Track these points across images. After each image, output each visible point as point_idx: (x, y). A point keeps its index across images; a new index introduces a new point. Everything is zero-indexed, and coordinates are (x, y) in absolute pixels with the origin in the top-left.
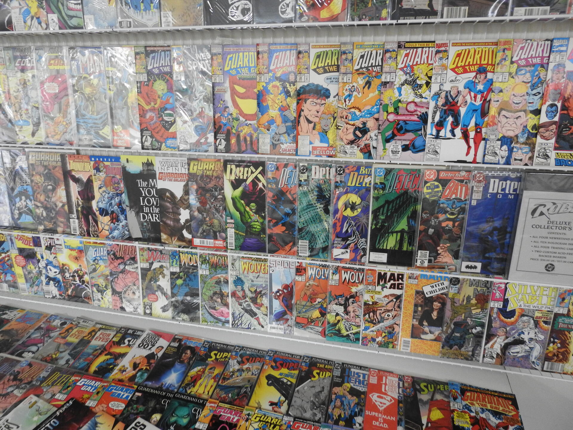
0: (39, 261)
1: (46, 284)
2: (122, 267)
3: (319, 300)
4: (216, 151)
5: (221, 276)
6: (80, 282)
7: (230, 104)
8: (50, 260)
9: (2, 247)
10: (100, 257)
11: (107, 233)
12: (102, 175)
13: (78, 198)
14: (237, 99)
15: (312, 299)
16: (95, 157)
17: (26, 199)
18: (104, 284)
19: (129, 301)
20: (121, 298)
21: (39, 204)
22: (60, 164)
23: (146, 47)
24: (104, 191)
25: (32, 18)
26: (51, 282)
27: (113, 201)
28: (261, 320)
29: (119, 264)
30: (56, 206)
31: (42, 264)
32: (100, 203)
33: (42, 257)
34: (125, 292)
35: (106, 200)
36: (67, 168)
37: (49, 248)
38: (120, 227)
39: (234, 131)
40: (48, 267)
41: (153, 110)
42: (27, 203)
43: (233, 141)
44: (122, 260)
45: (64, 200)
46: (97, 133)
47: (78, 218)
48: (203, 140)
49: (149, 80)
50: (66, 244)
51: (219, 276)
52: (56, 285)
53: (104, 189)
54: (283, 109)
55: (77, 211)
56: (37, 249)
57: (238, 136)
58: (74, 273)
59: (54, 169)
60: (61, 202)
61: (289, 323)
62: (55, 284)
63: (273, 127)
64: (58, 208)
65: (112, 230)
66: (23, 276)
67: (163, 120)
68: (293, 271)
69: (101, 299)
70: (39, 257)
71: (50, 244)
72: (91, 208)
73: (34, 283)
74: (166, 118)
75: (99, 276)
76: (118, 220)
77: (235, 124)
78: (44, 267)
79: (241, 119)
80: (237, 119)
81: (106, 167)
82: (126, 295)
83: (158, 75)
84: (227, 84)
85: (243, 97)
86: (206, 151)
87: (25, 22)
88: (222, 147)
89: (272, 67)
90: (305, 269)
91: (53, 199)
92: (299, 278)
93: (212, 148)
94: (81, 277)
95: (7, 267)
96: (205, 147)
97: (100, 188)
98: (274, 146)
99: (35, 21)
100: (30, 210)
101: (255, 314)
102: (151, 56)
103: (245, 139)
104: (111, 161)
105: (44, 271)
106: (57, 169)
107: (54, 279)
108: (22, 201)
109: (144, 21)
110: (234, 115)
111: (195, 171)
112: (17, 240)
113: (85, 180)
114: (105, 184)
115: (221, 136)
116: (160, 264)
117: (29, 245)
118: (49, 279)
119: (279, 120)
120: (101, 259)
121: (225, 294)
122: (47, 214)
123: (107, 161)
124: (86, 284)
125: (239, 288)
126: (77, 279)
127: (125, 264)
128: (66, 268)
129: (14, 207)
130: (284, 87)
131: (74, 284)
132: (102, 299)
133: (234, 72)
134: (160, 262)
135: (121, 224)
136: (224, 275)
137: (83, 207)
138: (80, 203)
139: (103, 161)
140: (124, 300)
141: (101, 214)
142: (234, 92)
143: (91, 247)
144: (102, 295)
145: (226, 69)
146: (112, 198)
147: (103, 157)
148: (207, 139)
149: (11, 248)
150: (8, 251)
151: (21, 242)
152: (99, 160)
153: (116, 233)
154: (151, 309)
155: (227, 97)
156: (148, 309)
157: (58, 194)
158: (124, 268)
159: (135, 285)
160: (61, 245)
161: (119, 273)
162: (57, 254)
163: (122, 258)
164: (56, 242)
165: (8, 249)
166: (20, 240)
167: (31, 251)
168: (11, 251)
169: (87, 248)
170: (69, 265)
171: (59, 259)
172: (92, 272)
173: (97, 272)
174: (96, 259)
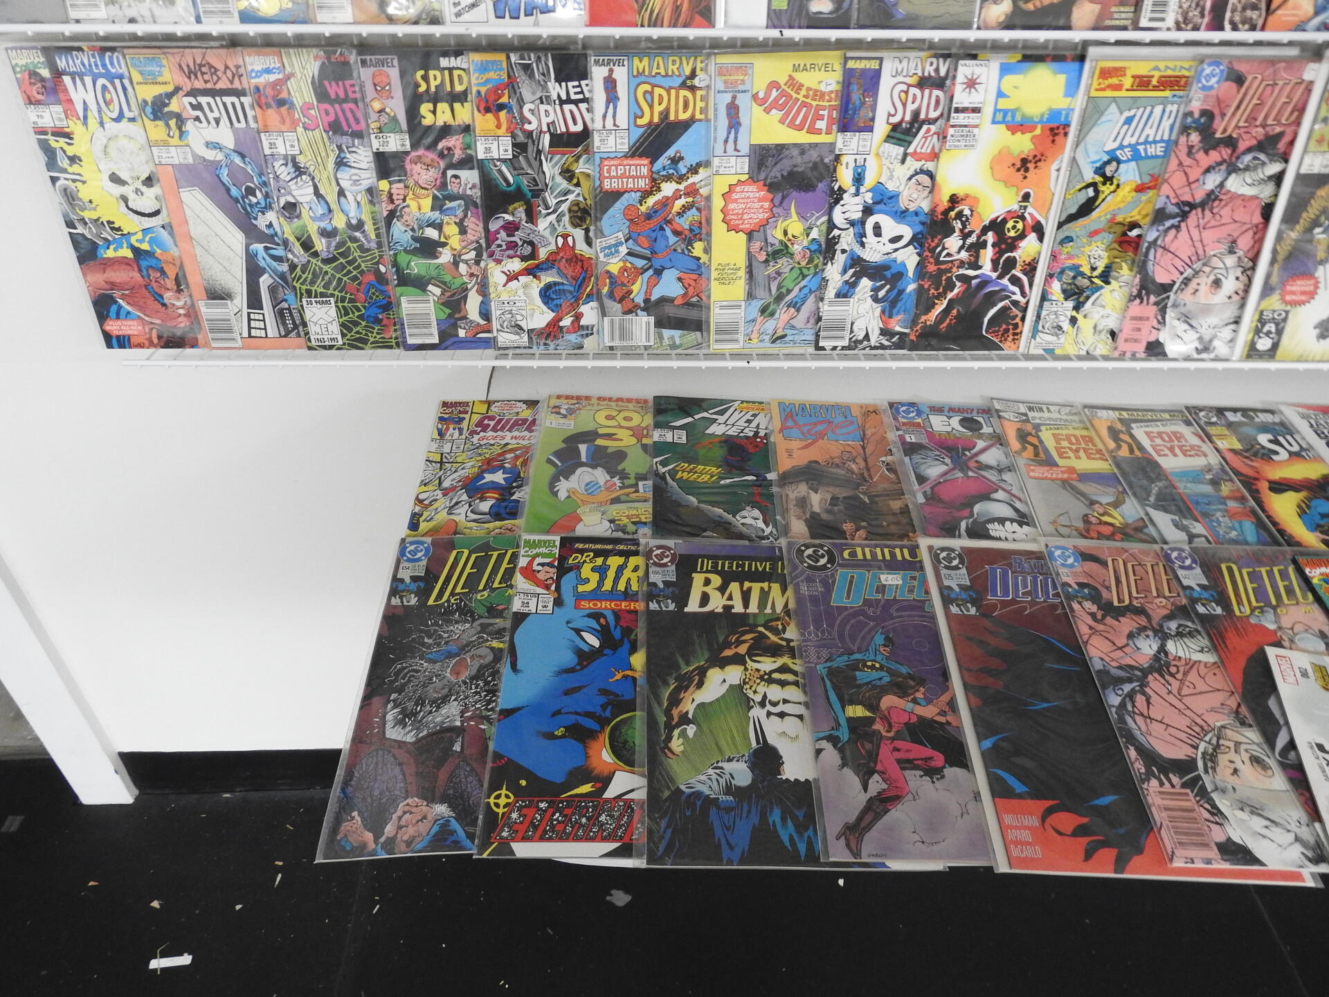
0: (837, 196)
1: (838, 295)
2: (1212, 181)
6: (995, 269)
8: (891, 186)
9: (671, 152)
10: (1133, 148)
18: (1101, 266)
19: (1186, 319)
20: (1163, 311)
26: (866, 283)
29: (1208, 171)
31: (850, 207)
33: (858, 180)
34: (1186, 282)
37: (901, 133)
40: (871, 222)
44: (1226, 152)
50: (1003, 104)
52: (881, 294)
56: (849, 145)
58: (985, 230)
62: (876, 290)
66: (742, 273)
69: (1066, 325)
70: (845, 176)
71: (916, 114)
73: (779, 298)
75: (1096, 232)
78: (852, 223)
82: (1186, 297)
94: (1006, 244)
95: (673, 239)
105: (847, 240)
107: (877, 272)
112: (758, 110)
117: (813, 130)
118: (860, 268)
120: (1136, 157)
124: (1017, 272)
126: (987, 254)
127: (1232, 169)
128: (960, 215)
131: (965, 279)
132: (1073, 321)
140: (1170, 314)
143: (1113, 108)
144: (1077, 308)
149: (719, 149)
150: (694, 170)
151: (776, 114)
154: (1280, 332)
156: (1268, 333)
158: (1221, 185)
159: (1231, 251)
160: (976, 110)
161: (1192, 206)
162: (935, 156)
163: (1230, 142)
164: (962, 97)
165: (702, 158)
166: (775, 105)
167: (814, 155)
168: (716, 161)
169: (1093, 112)
170: (976, 200)
171: (939, 178)
172: (1072, 218)
173: (1095, 214)
174: (1114, 159)
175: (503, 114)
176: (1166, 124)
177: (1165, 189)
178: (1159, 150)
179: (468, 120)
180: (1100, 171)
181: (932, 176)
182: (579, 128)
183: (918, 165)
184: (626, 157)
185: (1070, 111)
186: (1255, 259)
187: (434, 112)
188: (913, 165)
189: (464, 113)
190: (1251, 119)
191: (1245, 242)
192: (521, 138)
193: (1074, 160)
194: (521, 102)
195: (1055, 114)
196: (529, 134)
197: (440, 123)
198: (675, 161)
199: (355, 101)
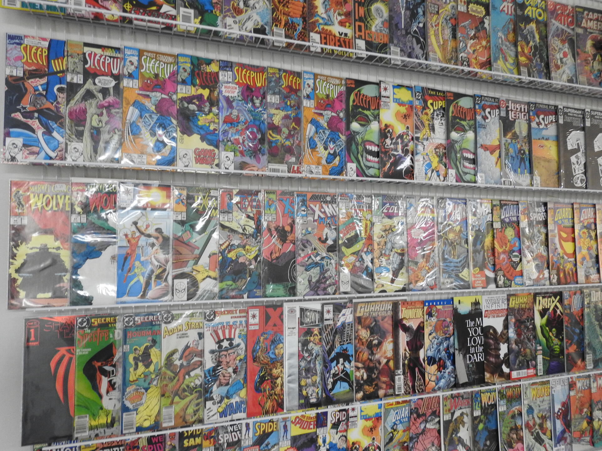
0: (318, 448)
2: (422, 426)
3: (585, 410)
4: (551, 284)
5: (515, 409)
7: (558, 246)
8: (334, 442)
10: (400, 420)
11: (434, 384)
12: (434, 320)
13: (405, 350)
14: (562, 242)
15: (581, 411)
16: (429, 302)
17: (344, 361)
21: (360, 365)
22: (390, 313)
23: (500, 201)
24: (434, 337)
25: (433, 171)
27: (441, 347)
28: (547, 446)
29: (421, 424)
30: (380, 363)
32: (429, 352)
33: (324, 442)
35: (435, 346)
36: (398, 317)
37: (335, 426)
38: (446, 375)
39: (561, 267)
41: (504, 252)
42: (344, 367)
43: (562, 275)
44: (424, 418)
45: (390, 354)
46: (457, 276)
47: (404, 373)
48: (541, 277)
49: (502, 228)
50: (363, 414)
51: (514, 409)
53: (434, 335)
54: (589, 249)
55: (404, 365)
56: (321, 432)
57: (564, 271)
59: (383, 320)
60: (386, 357)
61: (568, 441)
63: (585, 263)
64: (382, 365)
65: (438, 380)
67: (512, 261)
68: (567, 387)
70: (320, 441)
71: (339, 419)
72: (418, 358)
74: (514, 259)
75: (395, 446)
76: (445, 367)
77: (562, 261)
79: (566, 257)
80: (563, 258)
81: (438, 311)
83: (508, 223)
84: (556, 231)
85: (566, 240)
86: (544, 285)
87: (426, 174)
88: (555, 281)
89: (582, 219)
90: (575, 384)
91: (377, 356)
92: (572, 393)
93: (547, 282)
96: (543, 282)
97: (430, 334)
98: (587, 277)
99: (435, 174)
100: (347, 374)
101: (543, 441)
102: (504, 208)
103: (569, 273)
104: (444, 304)
106: (386, 320)
108: (340, 365)
109: (520, 181)
110: (561, 255)
111: (513, 306)
112: (293, 425)
113: (415, 328)
114: (436, 329)
115: (554, 272)
116: (460, 411)
117: (309, 428)
119: (588, 257)
120: (401, 422)
121: (519, 427)
122: (368, 376)
123: (440, 304)
125: (531, 416)
127: (426, 421)
128: (356, 448)
129: (328, 375)
130: (589, 233)
133: (560, 222)
134: (461, 408)
135: (447, 371)
136: (517, 407)
137: (410, 360)
138: (408, 355)
139: (437, 304)
141: (429, 364)
142: (560, 237)
143: (392, 410)
145: (556, 220)
146: (440, 344)
147: (436, 301)
148: (544, 275)
150: (274, 446)
151: (298, 426)
152: (433, 304)
153: (442, 383)
155: (557, 240)
157: (384, 348)
158: (425, 427)
159: (433, 445)
160: (356, 416)
161: (420, 434)
162: (346, 431)
163: (424, 415)
164: (351, 414)
165: (277, 442)
166: (298, 423)
167: (309, 437)
168: (280, 443)
169: (387, 412)
170: (360, 442)
171: (348, 438)
172: (388, 443)
173: (394, 441)
174: (395, 424)
175: (212, 440)
176: (407, 412)
177: (411, 431)
178: (407, 419)
179: (200, 443)
180: (392, 428)
181: (346, 437)
182: (237, 439)
183: (341, 434)
184: (252, 446)
185: (381, 413)
186: (440, 446)
187: (188, 442)
188: (340, 434)
189: (198, 440)
190: (428, 408)
191: (436, 442)
192: (217, 446)
193: (385, 427)
194: (218, 434)
195: (377, 414)
196: (220, 445)
197: (190, 445)
198: (267, 445)
199: (161, 443)
